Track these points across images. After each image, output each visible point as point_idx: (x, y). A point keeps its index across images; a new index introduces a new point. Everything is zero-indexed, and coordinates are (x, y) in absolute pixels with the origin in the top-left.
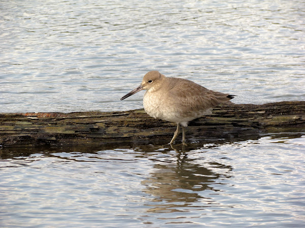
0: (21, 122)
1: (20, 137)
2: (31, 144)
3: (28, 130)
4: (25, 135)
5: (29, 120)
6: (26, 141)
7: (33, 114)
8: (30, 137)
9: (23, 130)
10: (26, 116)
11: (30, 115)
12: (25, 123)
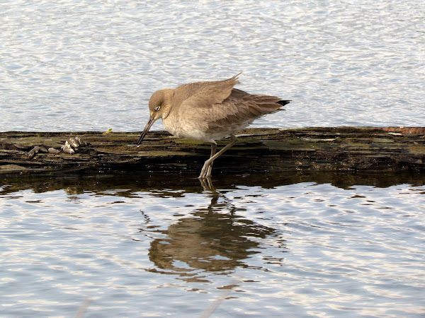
0: (380, 139)
1: (377, 159)
2: (391, 167)
3: (387, 150)
4: (383, 156)
5: (390, 137)
6: (384, 164)
7: (396, 129)
8: (389, 158)
9: (381, 150)
10: (387, 132)
11: (393, 130)
12: (385, 140)
